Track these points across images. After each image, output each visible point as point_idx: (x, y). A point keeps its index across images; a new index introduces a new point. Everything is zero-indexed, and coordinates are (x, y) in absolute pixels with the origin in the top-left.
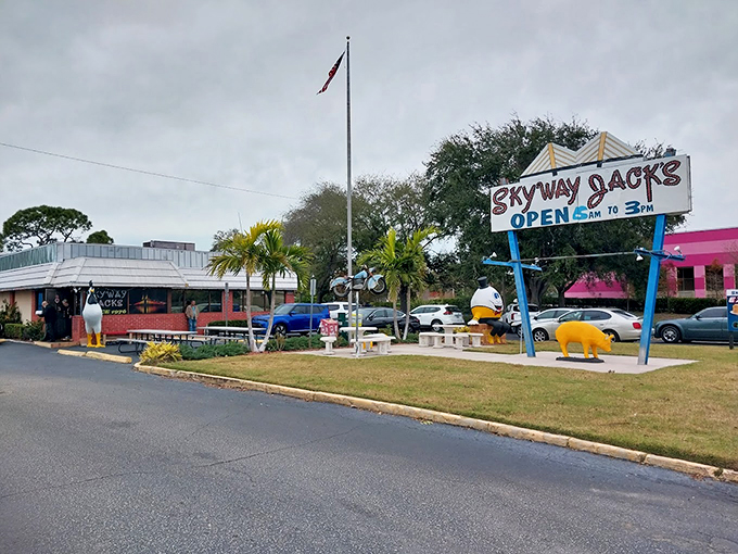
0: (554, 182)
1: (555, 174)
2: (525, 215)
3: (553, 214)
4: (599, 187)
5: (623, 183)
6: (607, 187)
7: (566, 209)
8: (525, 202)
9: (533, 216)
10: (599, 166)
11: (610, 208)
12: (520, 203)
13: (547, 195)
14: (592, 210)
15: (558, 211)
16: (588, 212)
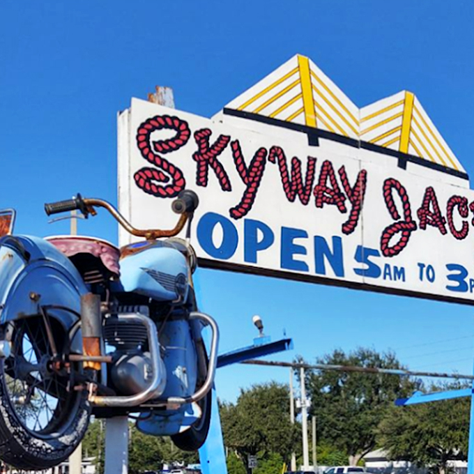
0: (311, 161)
1: (313, 142)
2: (239, 225)
3: (308, 244)
4: (401, 211)
5: (442, 218)
6: (415, 218)
7: (337, 240)
8: (239, 186)
9: (260, 236)
10: (402, 165)
11: (421, 266)
12: (226, 186)
13: (295, 189)
14: (388, 260)
15: (319, 241)
16: (380, 261)
